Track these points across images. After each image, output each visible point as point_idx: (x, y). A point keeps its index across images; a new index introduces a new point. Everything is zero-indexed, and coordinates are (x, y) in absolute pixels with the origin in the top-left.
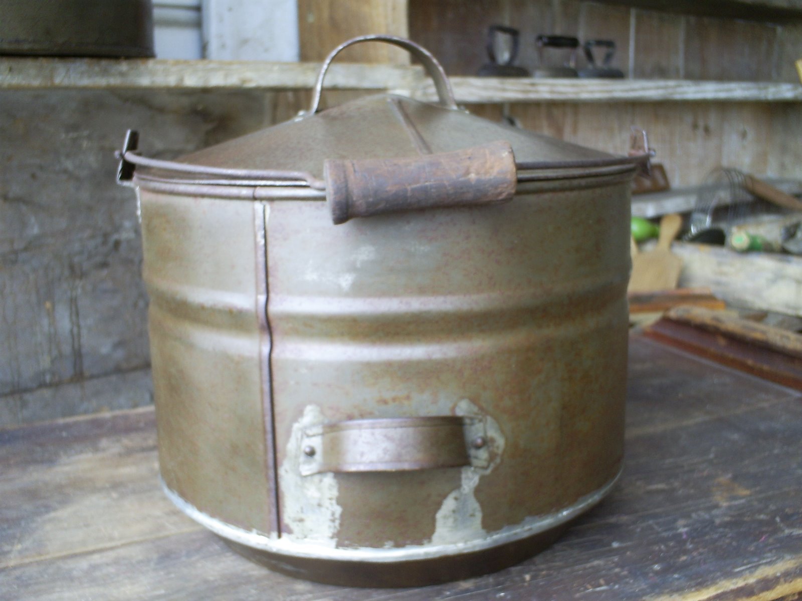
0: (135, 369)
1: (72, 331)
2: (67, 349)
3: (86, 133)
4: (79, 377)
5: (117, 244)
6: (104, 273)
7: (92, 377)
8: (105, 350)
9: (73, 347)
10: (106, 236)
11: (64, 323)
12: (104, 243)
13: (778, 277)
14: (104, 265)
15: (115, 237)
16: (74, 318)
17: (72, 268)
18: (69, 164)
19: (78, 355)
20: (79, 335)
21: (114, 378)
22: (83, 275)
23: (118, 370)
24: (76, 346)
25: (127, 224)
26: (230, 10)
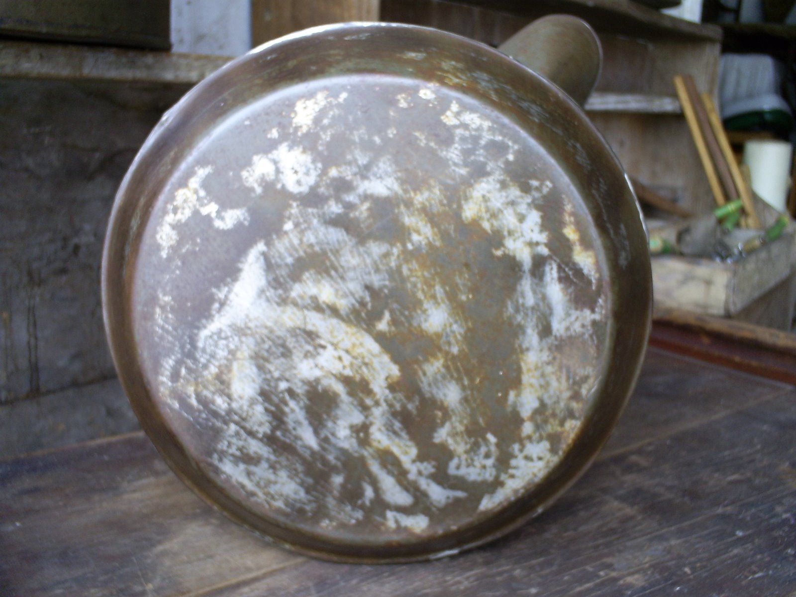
0: (92, 382)
1: (29, 343)
2: (23, 363)
3: (48, 128)
4: (35, 393)
5: (77, 248)
6: (64, 279)
7: (49, 392)
8: (62, 363)
9: (30, 361)
10: (65, 239)
11: (22, 335)
12: (64, 247)
13: (688, 279)
14: (63, 271)
15: (75, 240)
16: (31, 330)
17: (30, 274)
18: (30, 162)
19: (35, 369)
20: (36, 348)
21: (70, 393)
22: (41, 282)
23: (75, 384)
24: (33, 360)
25: (87, 227)
26: (189, 3)
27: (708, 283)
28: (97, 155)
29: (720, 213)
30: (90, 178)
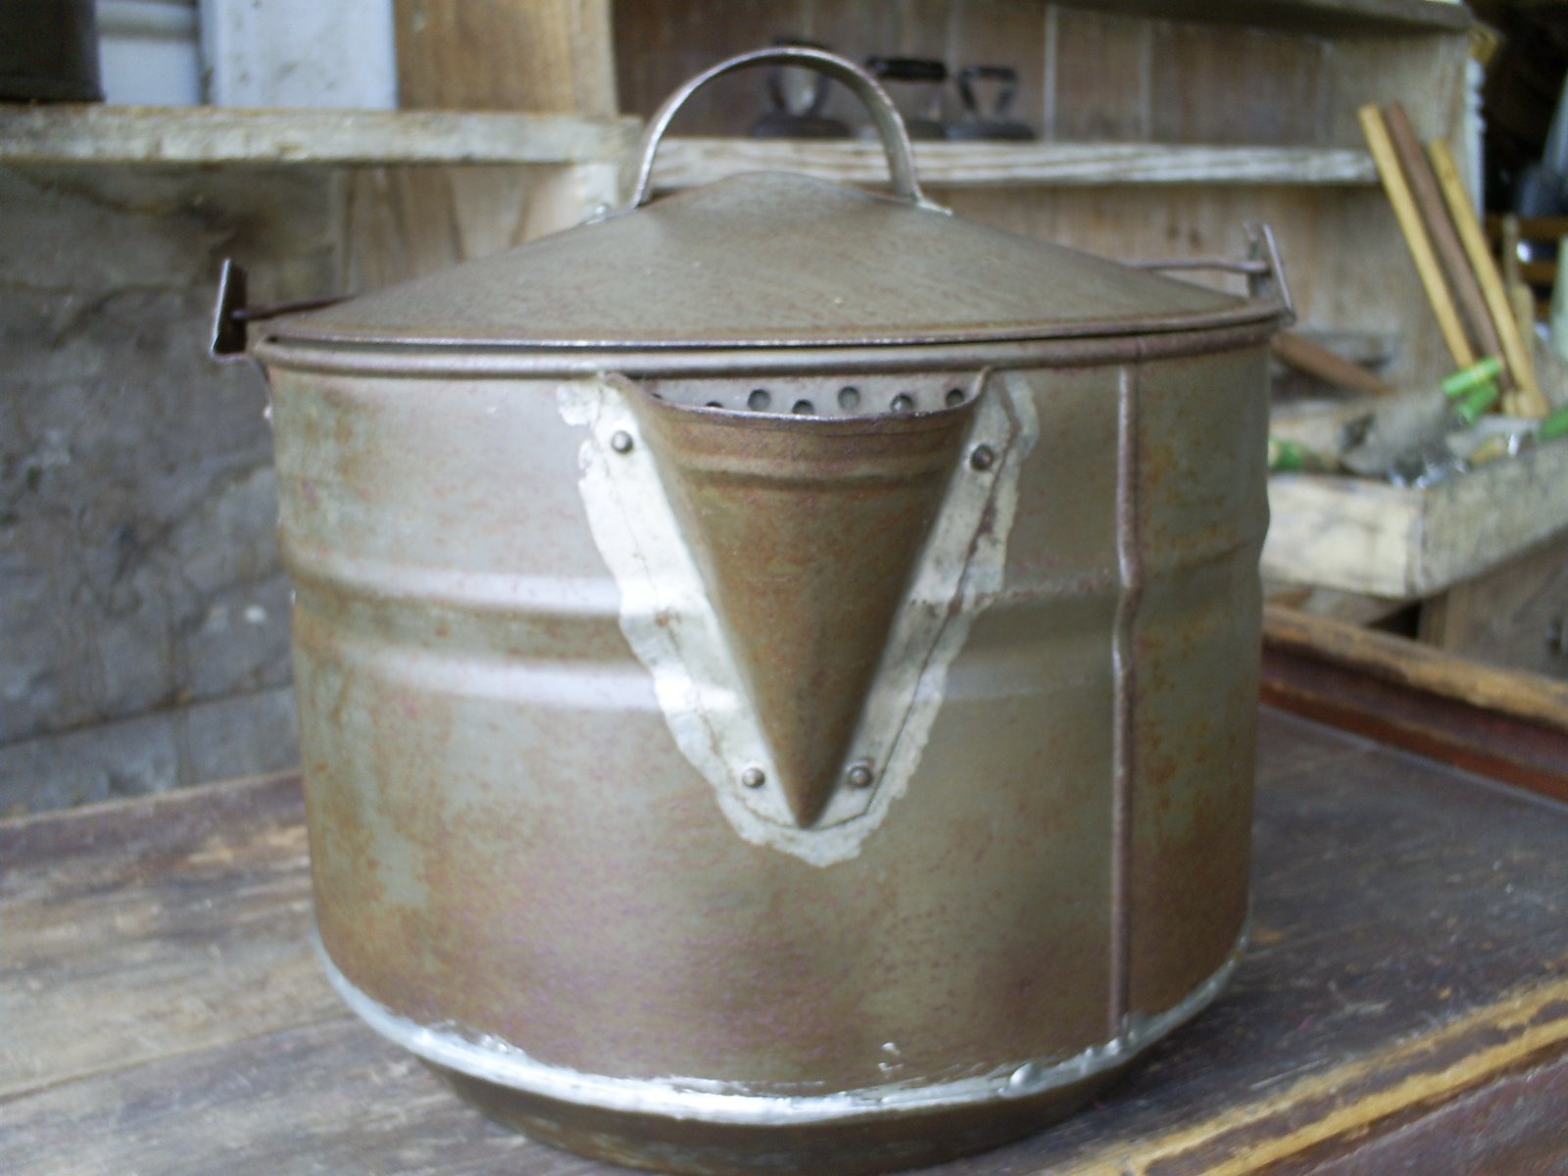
0: (77, 727)
5: (34, 477)
6: (9, 535)
8: (15, 690)
10: (11, 460)
12: (9, 474)
13: (1331, 521)
14: (8, 519)
15: (31, 462)
21: (34, 746)
23: (43, 730)
25: (54, 436)
26: (257, 5)
27: (1372, 529)
28: (70, 302)
29: (1454, 385)
30: (57, 342)
